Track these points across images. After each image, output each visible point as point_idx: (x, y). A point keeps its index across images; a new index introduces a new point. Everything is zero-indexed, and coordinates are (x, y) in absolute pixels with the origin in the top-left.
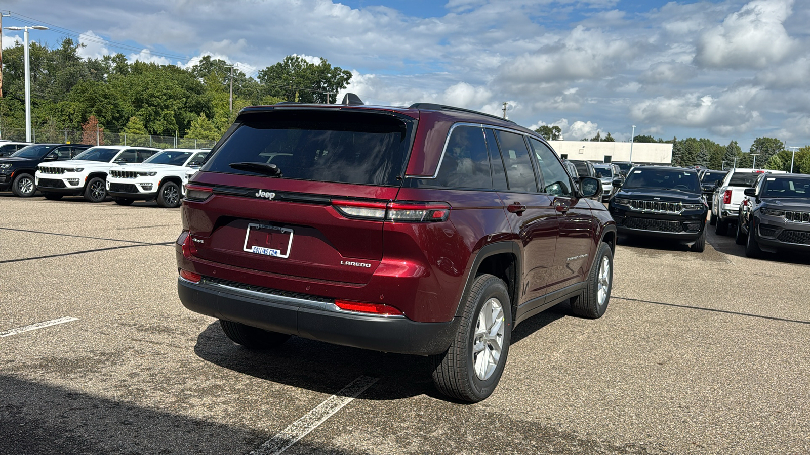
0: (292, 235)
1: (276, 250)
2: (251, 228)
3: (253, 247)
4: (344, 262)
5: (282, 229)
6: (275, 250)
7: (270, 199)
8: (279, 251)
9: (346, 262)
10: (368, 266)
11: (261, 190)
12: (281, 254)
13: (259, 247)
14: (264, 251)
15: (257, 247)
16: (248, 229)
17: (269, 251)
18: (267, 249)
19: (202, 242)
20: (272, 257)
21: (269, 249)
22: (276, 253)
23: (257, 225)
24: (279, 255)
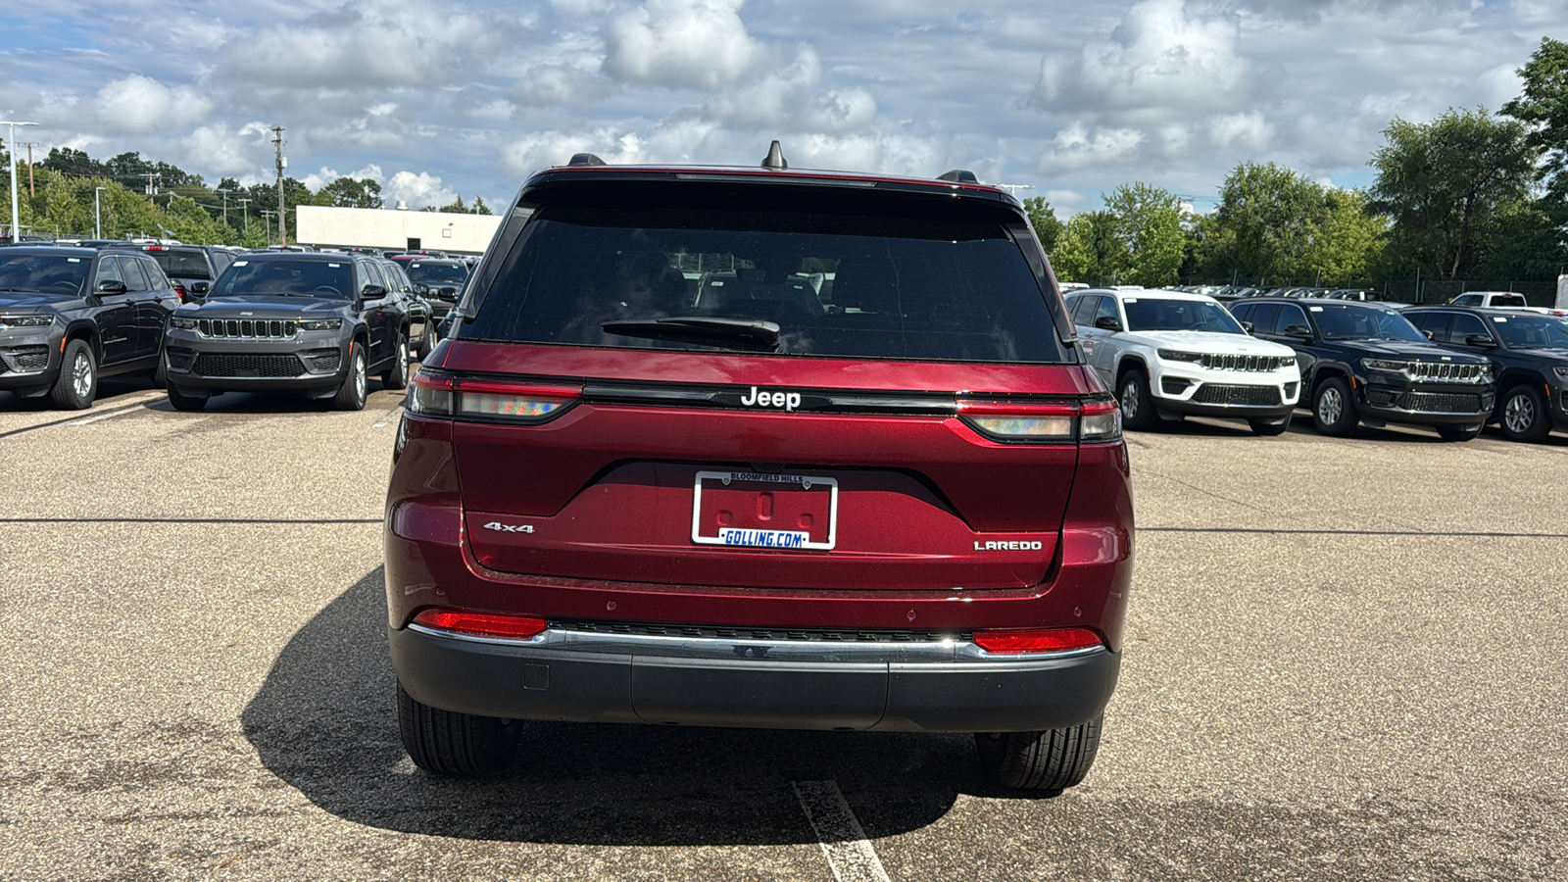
0: (835, 491)
1: (798, 533)
2: (705, 483)
3: (723, 531)
4: (982, 544)
5: (805, 479)
6: (793, 533)
7: (789, 409)
8: (806, 535)
9: (988, 544)
10: (1036, 546)
11: (754, 390)
12: (811, 541)
13: (742, 530)
14: (762, 538)
15: (735, 530)
16: (698, 488)
17: (775, 538)
18: (768, 532)
19: (530, 529)
20: (787, 550)
21: (776, 533)
22: (798, 539)
23: (725, 477)
24: (806, 544)
